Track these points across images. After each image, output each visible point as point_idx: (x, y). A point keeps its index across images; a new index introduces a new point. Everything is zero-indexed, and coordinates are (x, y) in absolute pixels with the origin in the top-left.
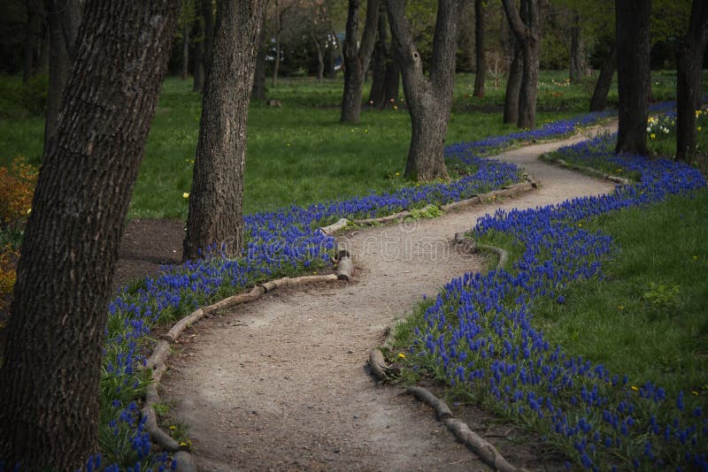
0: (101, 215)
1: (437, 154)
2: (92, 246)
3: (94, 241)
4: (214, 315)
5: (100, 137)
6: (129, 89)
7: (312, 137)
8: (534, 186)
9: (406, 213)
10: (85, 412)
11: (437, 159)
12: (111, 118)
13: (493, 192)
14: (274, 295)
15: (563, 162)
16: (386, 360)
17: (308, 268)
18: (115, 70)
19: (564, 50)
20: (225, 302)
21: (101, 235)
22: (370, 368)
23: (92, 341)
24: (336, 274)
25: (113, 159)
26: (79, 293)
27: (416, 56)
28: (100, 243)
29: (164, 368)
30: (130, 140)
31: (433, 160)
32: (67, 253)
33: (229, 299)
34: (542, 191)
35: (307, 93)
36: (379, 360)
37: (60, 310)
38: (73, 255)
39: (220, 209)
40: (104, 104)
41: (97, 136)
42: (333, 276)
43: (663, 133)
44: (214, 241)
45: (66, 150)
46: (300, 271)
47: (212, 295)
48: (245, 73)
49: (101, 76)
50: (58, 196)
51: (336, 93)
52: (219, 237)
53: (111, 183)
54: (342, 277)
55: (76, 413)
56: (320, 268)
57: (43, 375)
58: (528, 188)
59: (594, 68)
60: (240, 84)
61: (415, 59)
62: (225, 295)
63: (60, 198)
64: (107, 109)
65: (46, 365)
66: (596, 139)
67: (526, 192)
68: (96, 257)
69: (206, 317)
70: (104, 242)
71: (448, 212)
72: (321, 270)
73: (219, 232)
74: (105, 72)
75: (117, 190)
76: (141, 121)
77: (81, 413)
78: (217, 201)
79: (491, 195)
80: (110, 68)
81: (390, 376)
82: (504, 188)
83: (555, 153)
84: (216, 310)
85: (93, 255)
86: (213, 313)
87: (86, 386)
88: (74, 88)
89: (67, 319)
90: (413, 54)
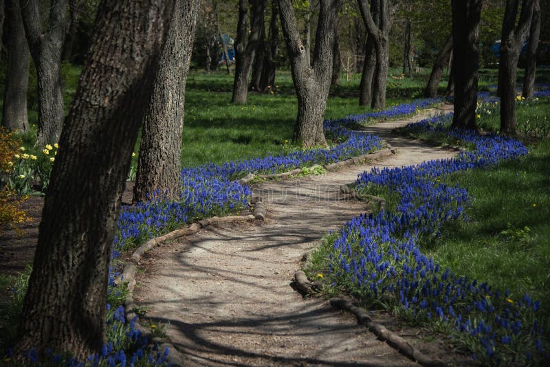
0: (114, 154)
1: (318, 126)
2: (106, 178)
3: (107, 174)
4: (164, 244)
5: (115, 92)
6: (138, 55)
7: (211, 113)
8: (393, 152)
9: (298, 170)
10: (96, 309)
11: (317, 130)
12: (123, 77)
13: (363, 155)
14: (208, 230)
15: (412, 135)
16: (309, 279)
17: (232, 210)
18: (127, 40)
19: (398, 51)
20: (171, 234)
21: (113, 171)
22: (296, 285)
23: (104, 254)
24: (253, 215)
25: (125, 109)
26: (95, 216)
27: (302, 49)
28: (112, 176)
29: (134, 283)
30: (138, 94)
31: (314, 131)
32: (86, 184)
33: (175, 232)
34: (399, 156)
35: (199, 81)
36: (303, 279)
37: (80, 229)
38: (91, 185)
39: (163, 163)
40: (118, 66)
41: (113, 92)
42: (252, 217)
43: (486, 114)
44: (158, 187)
45: (87, 102)
46: (226, 212)
47: (161, 229)
48: (184, 56)
49: (116, 44)
50: (81, 138)
51: (222, 81)
52: (162, 185)
53: (122, 129)
54: (258, 218)
55: (90, 310)
56: (241, 210)
57: (66, 280)
58: (389, 153)
59: (420, 66)
60: (180, 64)
61: (301, 51)
62: (172, 229)
63: (82, 141)
64: (120, 71)
65: (68, 272)
66: (434, 118)
67: (387, 156)
68: (109, 187)
69: (158, 246)
70: (116, 175)
71: (330, 170)
72: (241, 212)
73: (162, 181)
74: (120, 42)
75: (127, 134)
76: (146, 80)
77: (94, 310)
78: (161, 156)
79: (361, 158)
80: (124, 39)
81: (314, 290)
82: (371, 153)
83: (404, 128)
84: (166, 240)
85: (107, 186)
86: (163, 242)
87: (98, 289)
88: (95, 54)
89: (85, 236)
90: (300, 47)
